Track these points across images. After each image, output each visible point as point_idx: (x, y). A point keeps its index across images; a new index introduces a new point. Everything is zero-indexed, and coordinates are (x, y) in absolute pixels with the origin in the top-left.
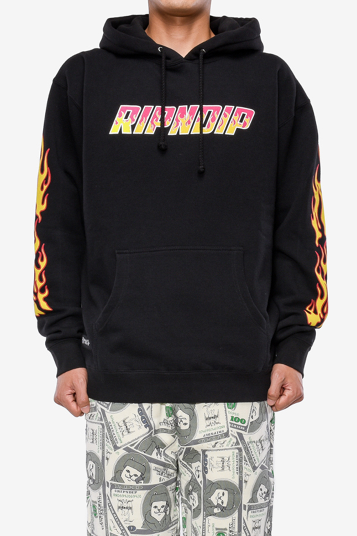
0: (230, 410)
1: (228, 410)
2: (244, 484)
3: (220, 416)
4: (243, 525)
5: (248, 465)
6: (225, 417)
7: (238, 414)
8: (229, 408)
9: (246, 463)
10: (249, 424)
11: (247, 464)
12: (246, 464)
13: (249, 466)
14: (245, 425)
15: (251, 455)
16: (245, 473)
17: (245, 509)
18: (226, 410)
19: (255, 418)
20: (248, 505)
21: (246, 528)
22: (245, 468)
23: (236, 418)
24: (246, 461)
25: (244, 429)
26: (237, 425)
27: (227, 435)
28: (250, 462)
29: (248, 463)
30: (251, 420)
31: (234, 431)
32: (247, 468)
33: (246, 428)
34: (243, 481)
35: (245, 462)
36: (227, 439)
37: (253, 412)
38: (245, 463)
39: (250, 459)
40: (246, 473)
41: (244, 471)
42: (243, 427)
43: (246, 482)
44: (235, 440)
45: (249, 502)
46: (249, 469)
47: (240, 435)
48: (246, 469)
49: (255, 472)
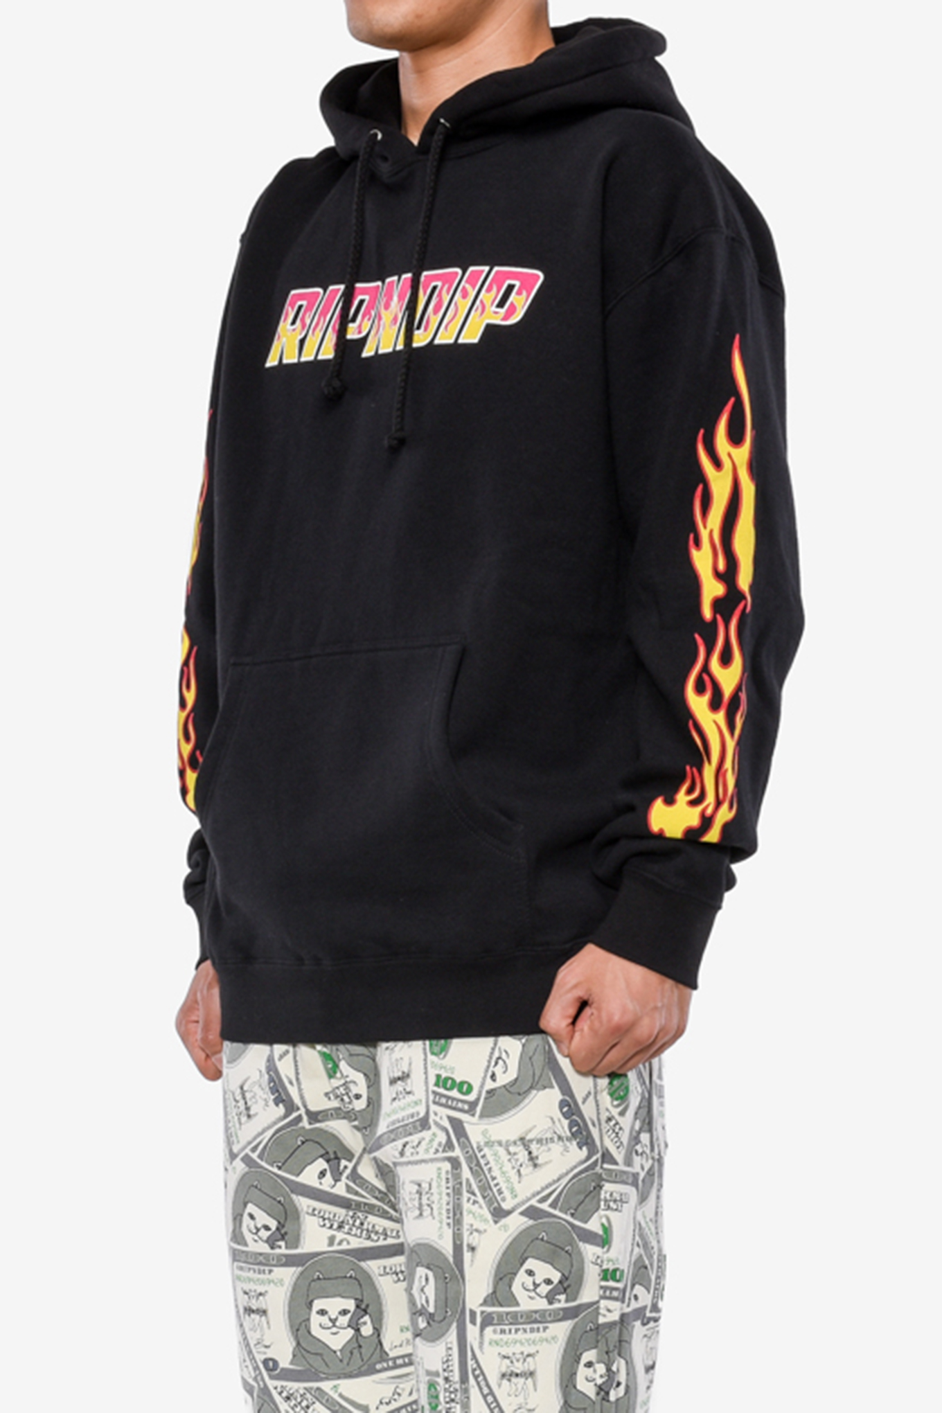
0: (434, 1058)
1: (431, 1058)
2: (467, 1256)
3: (413, 1076)
4: (471, 1364)
5: (477, 1205)
6: (424, 1076)
7: (452, 1070)
8: (433, 1053)
9: (473, 1198)
10: (484, 1095)
11: (475, 1202)
12: (471, 1201)
13: (481, 1207)
14: (471, 1097)
15: (490, 1180)
16: (467, 1224)
17: (473, 1322)
18: (425, 1060)
19: (503, 1079)
20: (482, 1312)
21: (480, 1374)
22: (470, 1212)
23: (447, 1079)
24: (474, 1194)
25: (466, 1107)
26: (448, 1098)
27: (424, 1123)
28: (484, 1197)
29: (480, 1199)
30: (490, 1085)
31: (441, 1115)
32: (476, 1213)
33: (473, 1105)
34: (465, 1248)
35: (469, 1195)
36: (426, 1134)
37: (496, 1063)
38: (469, 1200)
39: (485, 1188)
40: (472, 1225)
41: (467, 1220)
42: (463, 1102)
43: (473, 1249)
44: (442, 1138)
45: (485, 1303)
46: (481, 1216)
47: (458, 1126)
48: (471, 1215)
49: (499, 1225)
